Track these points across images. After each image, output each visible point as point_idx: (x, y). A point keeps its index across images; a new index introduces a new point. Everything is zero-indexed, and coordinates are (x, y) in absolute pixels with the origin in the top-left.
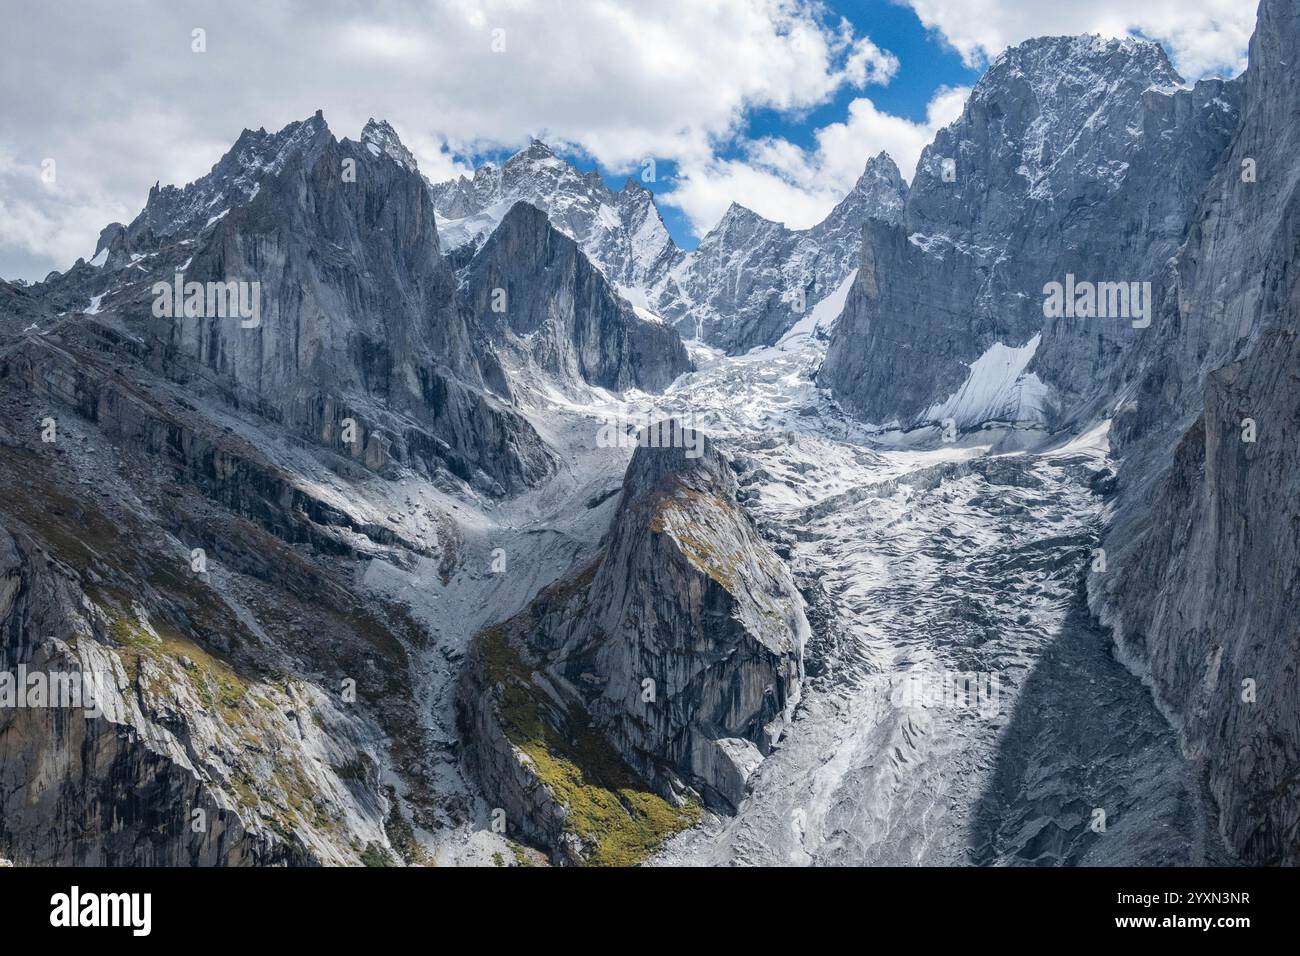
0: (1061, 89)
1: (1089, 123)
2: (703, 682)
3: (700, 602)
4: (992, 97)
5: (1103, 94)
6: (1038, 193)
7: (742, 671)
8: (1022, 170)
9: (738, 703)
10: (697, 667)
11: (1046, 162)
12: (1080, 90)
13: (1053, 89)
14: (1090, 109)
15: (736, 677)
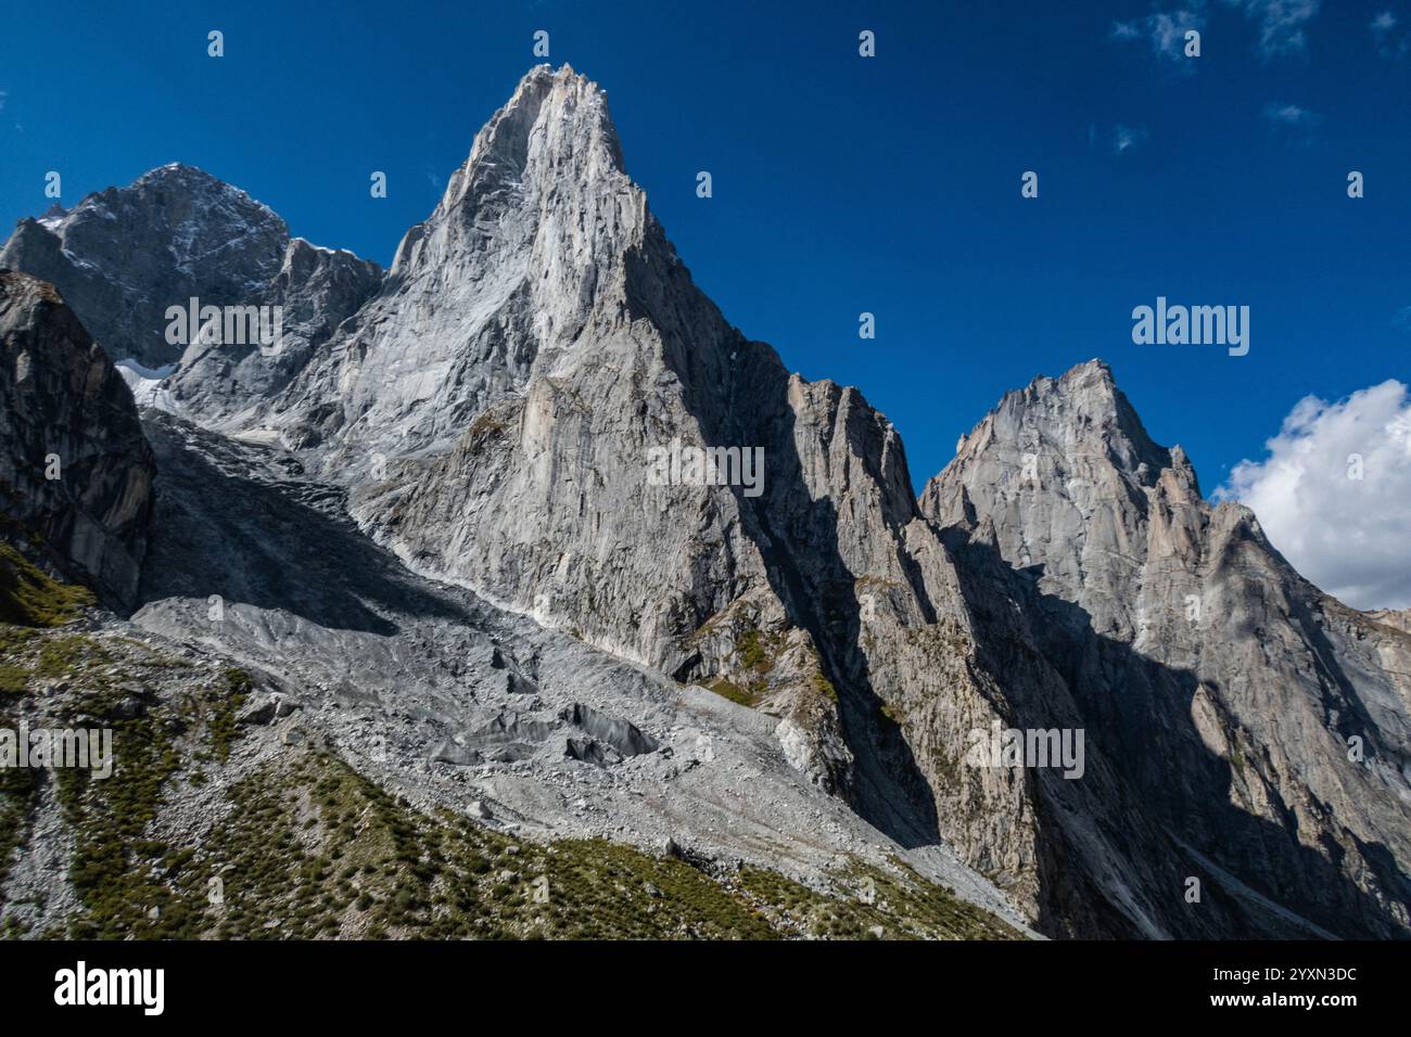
0: (212, 211)
1: (232, 243)
2: (91, 468)
3: (98, 387)
4: (160, 187)
5: (243, 232)
6: (186, 269)
7: (132, 472)
8: (172, 249)
9: (120, 504)
10: (88, 450)
11: (193, 252)
12: (228, 220)
13: (206, 208)
14: (234, 237)
15: (124, 474)
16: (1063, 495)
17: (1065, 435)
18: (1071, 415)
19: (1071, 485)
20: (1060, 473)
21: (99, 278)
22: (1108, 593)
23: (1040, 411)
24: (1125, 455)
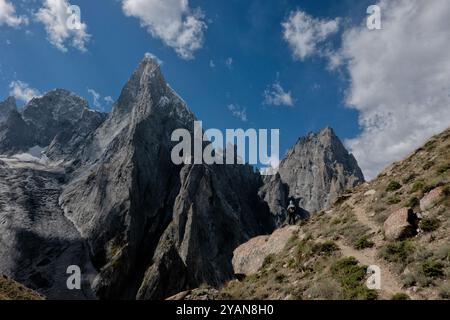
0: (66, 101)
1: (70, 109)
4: (51, 96)
12: (70, 102)
16: (311, 171)
17: (315, 151)
18: (318, 144)
19: (313, 167)
20: (311, 163)
21: (31, 124)
22: (317, 202)
23: (309, 143)
24: (330, 158)
